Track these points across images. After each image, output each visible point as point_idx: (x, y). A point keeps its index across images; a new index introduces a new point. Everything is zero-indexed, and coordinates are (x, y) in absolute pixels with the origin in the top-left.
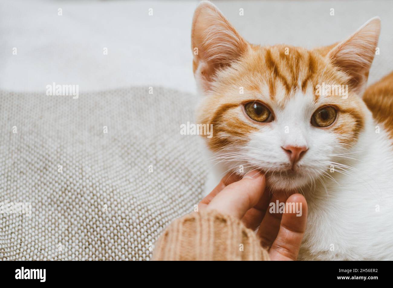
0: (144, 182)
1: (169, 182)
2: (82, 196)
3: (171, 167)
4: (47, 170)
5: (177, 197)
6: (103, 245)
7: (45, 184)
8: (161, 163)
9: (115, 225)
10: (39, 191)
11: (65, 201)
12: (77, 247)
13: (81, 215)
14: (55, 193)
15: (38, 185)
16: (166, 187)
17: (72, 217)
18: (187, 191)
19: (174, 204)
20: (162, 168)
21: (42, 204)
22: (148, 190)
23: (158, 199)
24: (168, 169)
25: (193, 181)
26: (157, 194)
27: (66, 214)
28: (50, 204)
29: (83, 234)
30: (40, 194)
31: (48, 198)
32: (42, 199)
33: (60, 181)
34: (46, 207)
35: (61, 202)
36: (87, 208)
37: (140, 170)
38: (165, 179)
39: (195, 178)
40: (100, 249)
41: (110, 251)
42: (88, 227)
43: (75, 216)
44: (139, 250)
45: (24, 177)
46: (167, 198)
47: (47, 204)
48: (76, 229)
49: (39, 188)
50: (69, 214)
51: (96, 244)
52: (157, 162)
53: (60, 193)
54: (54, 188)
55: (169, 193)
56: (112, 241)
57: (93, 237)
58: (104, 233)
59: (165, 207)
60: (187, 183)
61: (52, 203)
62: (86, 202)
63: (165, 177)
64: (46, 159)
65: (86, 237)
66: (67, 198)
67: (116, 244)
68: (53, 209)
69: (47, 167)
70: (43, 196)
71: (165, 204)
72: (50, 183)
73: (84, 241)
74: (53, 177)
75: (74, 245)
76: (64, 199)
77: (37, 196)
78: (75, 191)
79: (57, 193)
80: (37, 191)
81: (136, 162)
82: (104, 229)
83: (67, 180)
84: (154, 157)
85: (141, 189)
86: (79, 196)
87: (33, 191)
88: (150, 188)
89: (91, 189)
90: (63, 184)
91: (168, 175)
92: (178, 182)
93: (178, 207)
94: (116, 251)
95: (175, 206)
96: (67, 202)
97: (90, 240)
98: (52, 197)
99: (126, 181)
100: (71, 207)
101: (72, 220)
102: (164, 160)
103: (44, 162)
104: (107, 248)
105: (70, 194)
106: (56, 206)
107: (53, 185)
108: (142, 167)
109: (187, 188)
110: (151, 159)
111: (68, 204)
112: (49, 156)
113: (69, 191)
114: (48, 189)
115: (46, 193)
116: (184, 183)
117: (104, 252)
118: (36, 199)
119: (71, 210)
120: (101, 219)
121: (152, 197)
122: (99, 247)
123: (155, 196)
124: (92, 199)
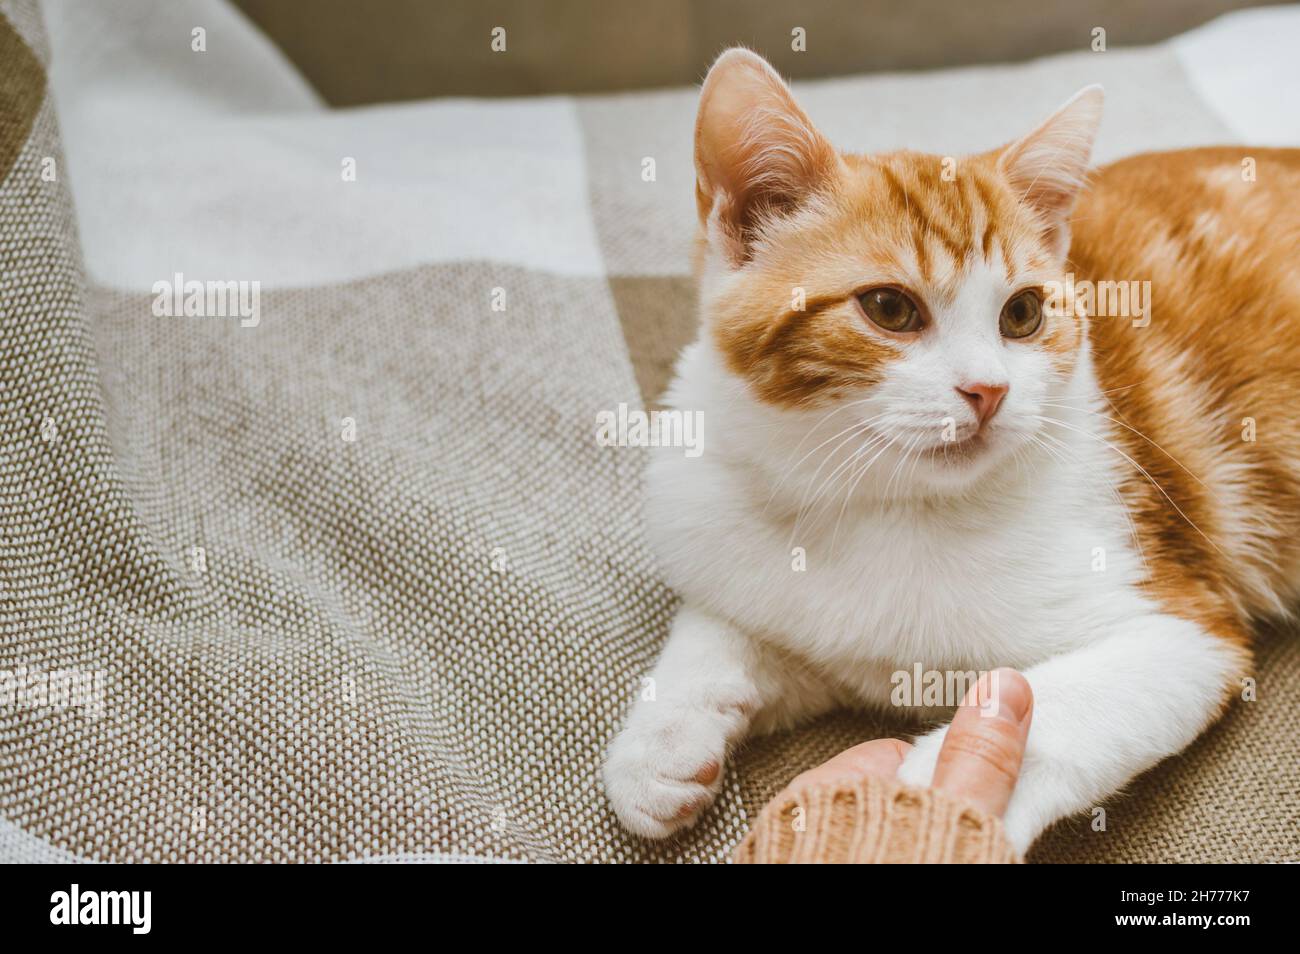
0: (458, 442)
1: (511, 441)
2: (325, 468)
3: (515, 408)
4: (246, 429)
5: (529, 468)
6: (376, 556)
7: (243, 456)
8: (493, 403)
9: (398, 515)
10: (232, 471)
11: (289, 483)
12: (323, 567)
13: (326, 505)
14: (267, 471)
15: (230, 460)
16: (506, 451)
17: (307, 512)
18: (553, 452)
19: (524, 483)
20: (495, 413)
21: (242, 495)
22: (467, 458)
23: (490, 474)
24: (508, 413)
25: (563, 428)
26: (488, 464)
27: (295, 508)
28: (257, 492)
29: (333, 542)
30: (235, 475)
31: (253, 481)
32: (240, 484)
33: (276, 446)
34: (250, 499)
35: (282, 486)
36: (337, 490)
37: (447, 420)
38: (502, 436)
39: (569, 422)
40: (371, 565)
41: (391, 567)
42: (343, 525)
43: (313, 509)
44: (452, 556)
45: (199, 448)
46: (508, 471)
47: (251, 493)
48: (319, 534)
49: (233, 465)
50: (300, 507)
51: (362, 555)
52: (483, 403)
53: (279, 468)
54: (265, 460)
55: (513, 463)
56: (394, 545)
57: (354, 543)
58: (376, 531)
59: (503, 491)
60: (551, 435)
61: (263, 490)
62: (335, 478)
63: (503, 430)
64: (244, 409)
65: (341, 547)
66: (294, 476)
67: (403, 550)
68: (265, 502)
69: (248, 424)
70: (242, 479)
71: (505, 485)
72: (256, 452)
73: (336, 555)
74: (262, 440)
75: (316, 563)
76: (286, 477)
77: (228, 481)
78: (309, 459)
79: (271, 469)
80: (227, 472)
81: (440, 406)
82: (376, 524)
83: (292, 442)
84: (478, 393)
85: (453, 455)
86: (320, 469)
87: (219, 473)
88: (472, 453)
89: (346, 454)
90: (283, 450)
91: (509, 425)
92: (530, 436)
93: (532, 488)
94: (405, 563)
95: (527, 486)
96: (294, 483)
97: (349, 551)
98: (262, 478)
99: (420, 440)
100: (304, 492)
101: (309, 518)
102: (499, 398)
103: (238, 416)
104: (385, 560)
105: (300, 468)
106: (271, 495)
107: (263, 456)
108: (453, 414)
109: (552, 446)
110: (472, 398)
111: (296, 488)
112: (250, 402)
113: (297, 462)
114: (253, 465)
115: (247, 472)
116: (543, 436)
117: (379, 570)
118: (226, 486)
119: (304, 499)
120: (367, 506)
121: (476, 472)
122: (368, 560)
123: (482, 468)
124: (347, 470)
